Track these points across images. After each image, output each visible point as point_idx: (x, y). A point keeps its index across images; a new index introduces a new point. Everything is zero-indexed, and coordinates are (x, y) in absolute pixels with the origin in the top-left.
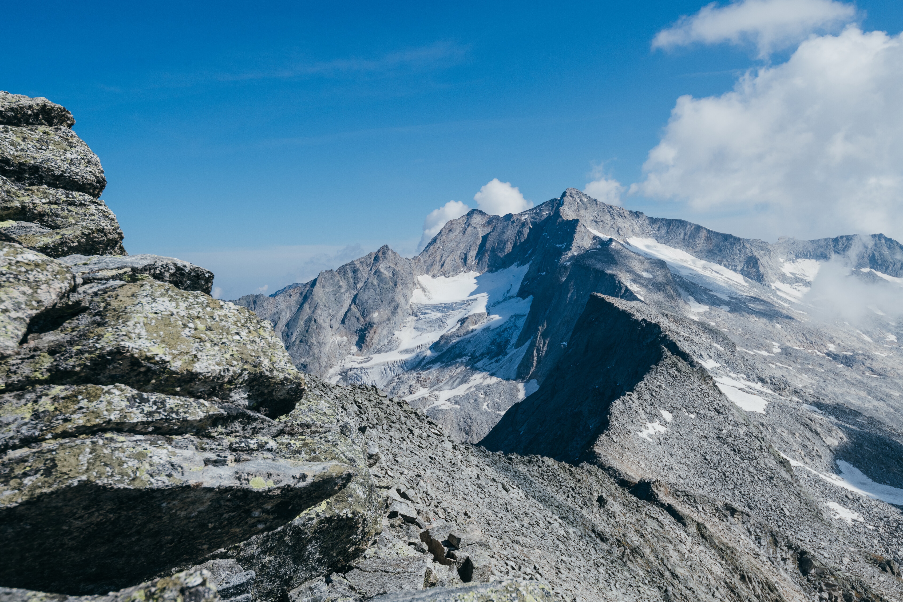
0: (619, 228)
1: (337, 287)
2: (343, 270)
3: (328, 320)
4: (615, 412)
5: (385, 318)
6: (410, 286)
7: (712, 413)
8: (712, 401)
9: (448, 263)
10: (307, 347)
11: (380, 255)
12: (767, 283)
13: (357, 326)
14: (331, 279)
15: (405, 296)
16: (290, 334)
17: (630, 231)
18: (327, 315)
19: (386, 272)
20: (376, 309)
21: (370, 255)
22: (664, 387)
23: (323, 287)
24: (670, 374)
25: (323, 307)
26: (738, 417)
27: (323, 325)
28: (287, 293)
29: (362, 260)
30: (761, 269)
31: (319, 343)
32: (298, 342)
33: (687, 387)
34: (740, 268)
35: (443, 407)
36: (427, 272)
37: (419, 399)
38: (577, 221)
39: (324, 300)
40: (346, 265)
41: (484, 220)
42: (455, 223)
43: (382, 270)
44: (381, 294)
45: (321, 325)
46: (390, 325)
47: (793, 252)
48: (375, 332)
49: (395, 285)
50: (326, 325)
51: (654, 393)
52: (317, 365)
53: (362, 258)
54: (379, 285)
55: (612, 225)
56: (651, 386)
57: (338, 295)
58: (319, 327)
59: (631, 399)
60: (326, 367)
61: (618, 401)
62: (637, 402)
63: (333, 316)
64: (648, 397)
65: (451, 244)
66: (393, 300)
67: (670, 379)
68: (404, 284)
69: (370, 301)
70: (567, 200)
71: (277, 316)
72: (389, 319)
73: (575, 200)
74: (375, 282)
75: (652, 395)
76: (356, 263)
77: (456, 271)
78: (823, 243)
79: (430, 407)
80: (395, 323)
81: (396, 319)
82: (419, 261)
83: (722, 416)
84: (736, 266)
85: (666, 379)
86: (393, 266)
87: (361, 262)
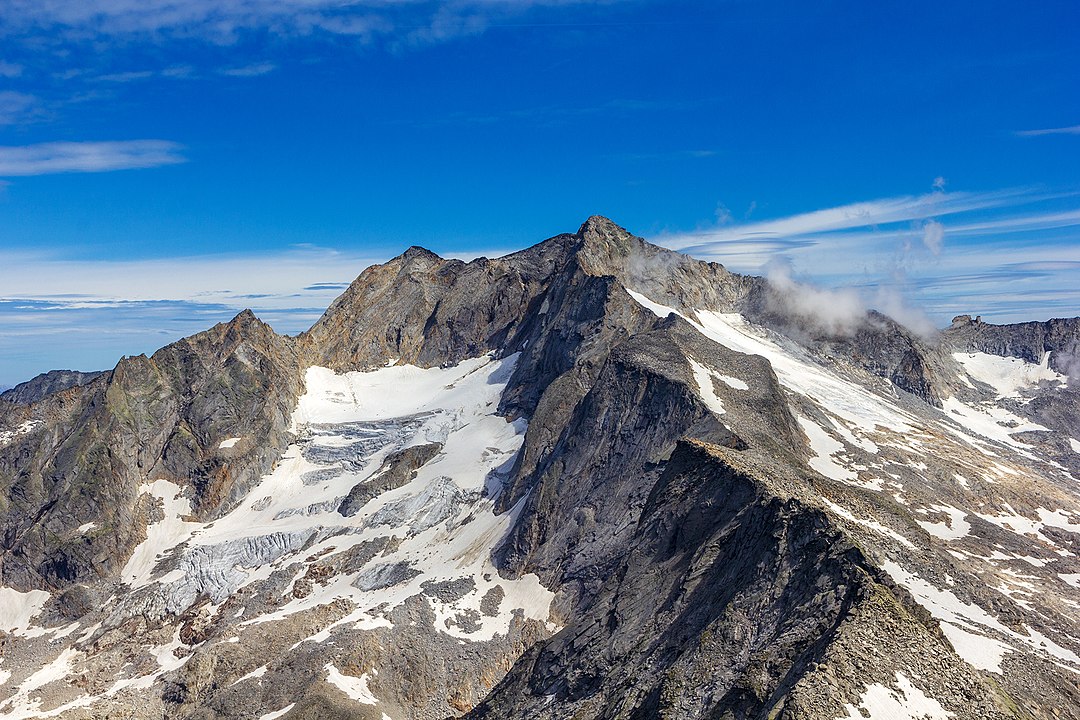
0: (682, 293)
1: (152, 388)
2: (164, 355)
3: (133, 452)
4: (804, 705)
5: (246, 449)
6: (293, 388)
7: (959, 698)
8: (956, 676)
9: (367, 348)
10: (93, 504)
11: (238, 327)
12: (936, 400)
13: (190, 464)
14: (142, 373)
15: (283, 408)
16: (58, 477)
17: (701, 297)
18: (133, 442)
19: (246, 362)
20: (228, 432)
21: (217, 329)
22: (875, 650)
23: (126, 387)
24: (882, 624)
25: (126, 428)
26: (1000, 706)
27: (124, 461)
28: (55, 398)
29: (202, 337)
30: (926, 375)
31: (117, 497)
32: (75, 493)
33: (913, 650)
34: (890, 371)
35: (360, 626)
36: (325, 363)
37: (314, 609)
38: (612, 278)
39: (126, 413)
40: (171, 346)
41: (436, 268)
42: (380, 271)
43: (241, 358)
44: (239, 403)
45: (121, 463)
46: (253, 464)
47: (976, 345)
48: (224, 477)
49: (266, 386)
50: (131, 463)
51: (860, 665)
52: (113, 539)
53: (201, 334)
54: (234, 385)
55: (670, 286)
56: (854, 649)
57: (153, 404)
58: (118, 466)
59: (824, 677)
60: (128, 543)
61: (803, 682)
62: (834, 682)
63: (144, 445)
64: (850, 671)
65: (372, 311)
66: (261, 416)
67: (884, 634)
68: (284, 386)
69: (215, 417)
70: (591, 237)
71: (34, 442)
72: (252, 453)
73: (606, 238)
74: (227, 380)
75: (858, 668)
76: (190, 343)
77: (380, 362)
78: (1025, 330)
79: (335, 625)
80: (264, 459)
81: (265, 452)
82: (311, 342)
83: (975, 704)
84: (885, 368)
85: (876, 635)
86: (260, 350)
87: (199, 342)
